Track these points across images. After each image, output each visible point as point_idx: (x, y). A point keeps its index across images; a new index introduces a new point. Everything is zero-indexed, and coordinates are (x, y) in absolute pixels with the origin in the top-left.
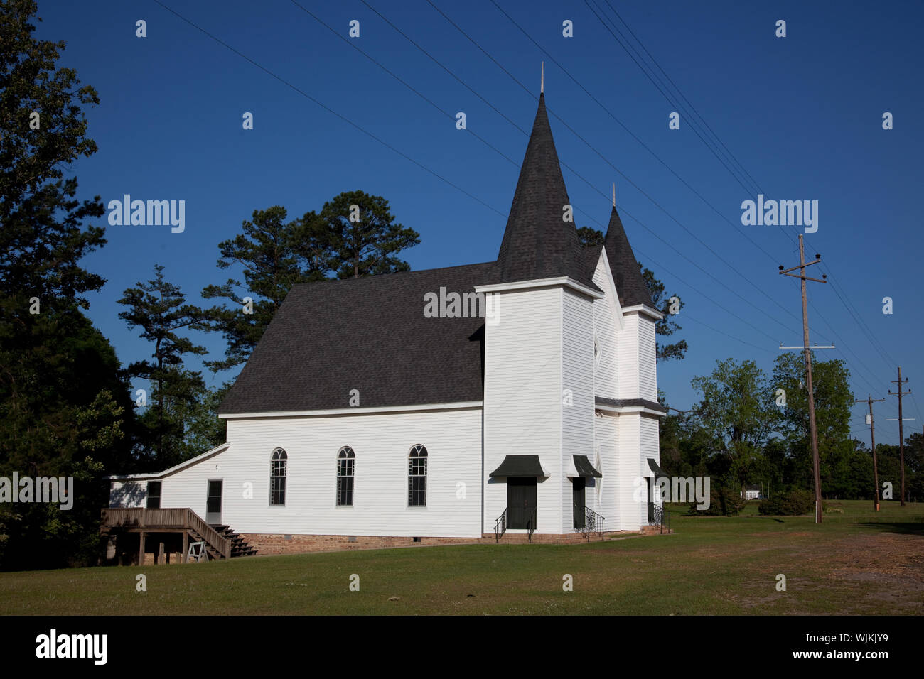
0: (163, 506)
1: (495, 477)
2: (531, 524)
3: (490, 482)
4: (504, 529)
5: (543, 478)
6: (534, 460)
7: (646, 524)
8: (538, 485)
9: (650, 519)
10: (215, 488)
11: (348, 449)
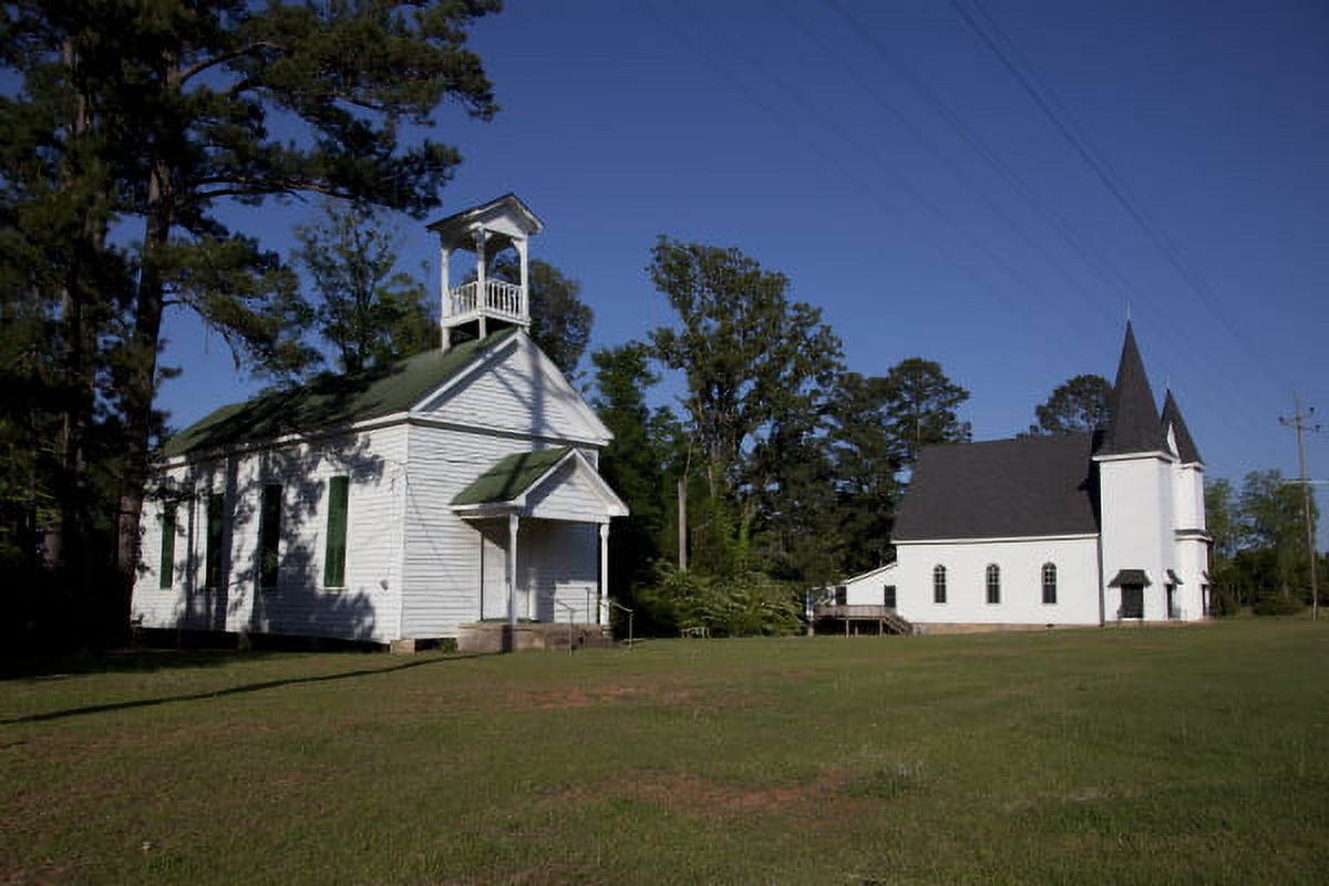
0: (849, 602)
1: (1113, 584)
2: (1140, 615)
3: (1109, 586)
4: (1120, 617)
5: (1148, 583)
6: (1142, 572)
7: (1202, 617)
8: (1145, 590)
9: (1204, 613)
10: (890, 593)
11: (994, 566)
